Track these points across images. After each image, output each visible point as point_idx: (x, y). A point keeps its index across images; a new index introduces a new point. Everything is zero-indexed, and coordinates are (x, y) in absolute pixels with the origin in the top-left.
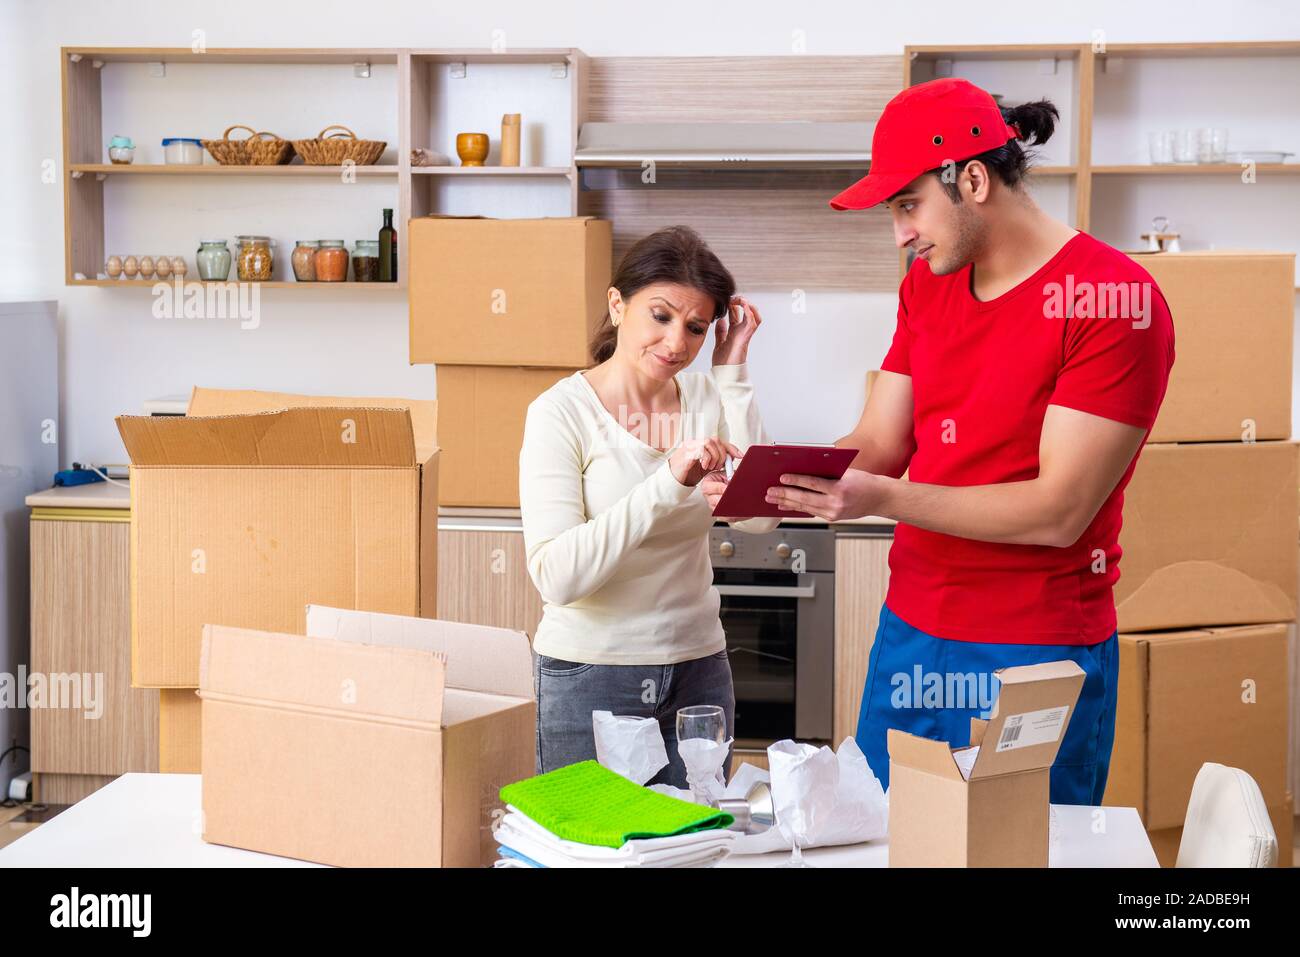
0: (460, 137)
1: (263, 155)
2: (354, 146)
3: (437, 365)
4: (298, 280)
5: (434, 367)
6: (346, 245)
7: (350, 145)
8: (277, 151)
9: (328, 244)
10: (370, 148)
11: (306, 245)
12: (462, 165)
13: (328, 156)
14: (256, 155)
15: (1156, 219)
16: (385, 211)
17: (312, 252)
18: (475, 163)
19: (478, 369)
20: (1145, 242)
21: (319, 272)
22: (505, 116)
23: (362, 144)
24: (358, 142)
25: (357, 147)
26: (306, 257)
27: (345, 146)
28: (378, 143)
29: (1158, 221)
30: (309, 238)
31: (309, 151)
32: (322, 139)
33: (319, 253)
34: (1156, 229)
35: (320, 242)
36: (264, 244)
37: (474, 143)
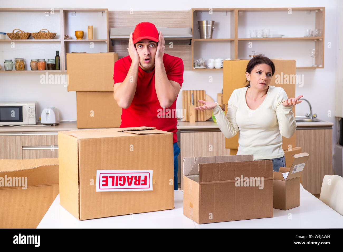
0: (76, 32)
1: (23, 37)
2: (49, 34)
3: (76, 91)
4: (32, 70)
5: (76, 92)
6: (45, 60)
7: (48, 34)
8: (27, 36)
9: (41, 60)
10: (53, 35)
11: (34, 60)
12: (77, 39)
13: (42, 37)
14: (21, 37)
15: (252, 51)
16: (57, 51)
17: (36, 62)
18: (81, 38)
19: (87, 92)
20: (250, 57)
21: (38, 68)
22: (88, 26)
23: (51, 34)
24: (50, 33)
25: (50, 34)
26: (34, 64)
27: (47, 34)
28: (55, 33)
29: (253, 52)
30: (35, 58)
31: (36, 35)
32: (40, 32)
33: (39, 63)
34: (253, 54)
35: (38, 60)
36: (23, 60)
37: (80, 33)
